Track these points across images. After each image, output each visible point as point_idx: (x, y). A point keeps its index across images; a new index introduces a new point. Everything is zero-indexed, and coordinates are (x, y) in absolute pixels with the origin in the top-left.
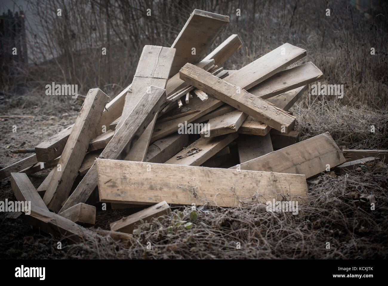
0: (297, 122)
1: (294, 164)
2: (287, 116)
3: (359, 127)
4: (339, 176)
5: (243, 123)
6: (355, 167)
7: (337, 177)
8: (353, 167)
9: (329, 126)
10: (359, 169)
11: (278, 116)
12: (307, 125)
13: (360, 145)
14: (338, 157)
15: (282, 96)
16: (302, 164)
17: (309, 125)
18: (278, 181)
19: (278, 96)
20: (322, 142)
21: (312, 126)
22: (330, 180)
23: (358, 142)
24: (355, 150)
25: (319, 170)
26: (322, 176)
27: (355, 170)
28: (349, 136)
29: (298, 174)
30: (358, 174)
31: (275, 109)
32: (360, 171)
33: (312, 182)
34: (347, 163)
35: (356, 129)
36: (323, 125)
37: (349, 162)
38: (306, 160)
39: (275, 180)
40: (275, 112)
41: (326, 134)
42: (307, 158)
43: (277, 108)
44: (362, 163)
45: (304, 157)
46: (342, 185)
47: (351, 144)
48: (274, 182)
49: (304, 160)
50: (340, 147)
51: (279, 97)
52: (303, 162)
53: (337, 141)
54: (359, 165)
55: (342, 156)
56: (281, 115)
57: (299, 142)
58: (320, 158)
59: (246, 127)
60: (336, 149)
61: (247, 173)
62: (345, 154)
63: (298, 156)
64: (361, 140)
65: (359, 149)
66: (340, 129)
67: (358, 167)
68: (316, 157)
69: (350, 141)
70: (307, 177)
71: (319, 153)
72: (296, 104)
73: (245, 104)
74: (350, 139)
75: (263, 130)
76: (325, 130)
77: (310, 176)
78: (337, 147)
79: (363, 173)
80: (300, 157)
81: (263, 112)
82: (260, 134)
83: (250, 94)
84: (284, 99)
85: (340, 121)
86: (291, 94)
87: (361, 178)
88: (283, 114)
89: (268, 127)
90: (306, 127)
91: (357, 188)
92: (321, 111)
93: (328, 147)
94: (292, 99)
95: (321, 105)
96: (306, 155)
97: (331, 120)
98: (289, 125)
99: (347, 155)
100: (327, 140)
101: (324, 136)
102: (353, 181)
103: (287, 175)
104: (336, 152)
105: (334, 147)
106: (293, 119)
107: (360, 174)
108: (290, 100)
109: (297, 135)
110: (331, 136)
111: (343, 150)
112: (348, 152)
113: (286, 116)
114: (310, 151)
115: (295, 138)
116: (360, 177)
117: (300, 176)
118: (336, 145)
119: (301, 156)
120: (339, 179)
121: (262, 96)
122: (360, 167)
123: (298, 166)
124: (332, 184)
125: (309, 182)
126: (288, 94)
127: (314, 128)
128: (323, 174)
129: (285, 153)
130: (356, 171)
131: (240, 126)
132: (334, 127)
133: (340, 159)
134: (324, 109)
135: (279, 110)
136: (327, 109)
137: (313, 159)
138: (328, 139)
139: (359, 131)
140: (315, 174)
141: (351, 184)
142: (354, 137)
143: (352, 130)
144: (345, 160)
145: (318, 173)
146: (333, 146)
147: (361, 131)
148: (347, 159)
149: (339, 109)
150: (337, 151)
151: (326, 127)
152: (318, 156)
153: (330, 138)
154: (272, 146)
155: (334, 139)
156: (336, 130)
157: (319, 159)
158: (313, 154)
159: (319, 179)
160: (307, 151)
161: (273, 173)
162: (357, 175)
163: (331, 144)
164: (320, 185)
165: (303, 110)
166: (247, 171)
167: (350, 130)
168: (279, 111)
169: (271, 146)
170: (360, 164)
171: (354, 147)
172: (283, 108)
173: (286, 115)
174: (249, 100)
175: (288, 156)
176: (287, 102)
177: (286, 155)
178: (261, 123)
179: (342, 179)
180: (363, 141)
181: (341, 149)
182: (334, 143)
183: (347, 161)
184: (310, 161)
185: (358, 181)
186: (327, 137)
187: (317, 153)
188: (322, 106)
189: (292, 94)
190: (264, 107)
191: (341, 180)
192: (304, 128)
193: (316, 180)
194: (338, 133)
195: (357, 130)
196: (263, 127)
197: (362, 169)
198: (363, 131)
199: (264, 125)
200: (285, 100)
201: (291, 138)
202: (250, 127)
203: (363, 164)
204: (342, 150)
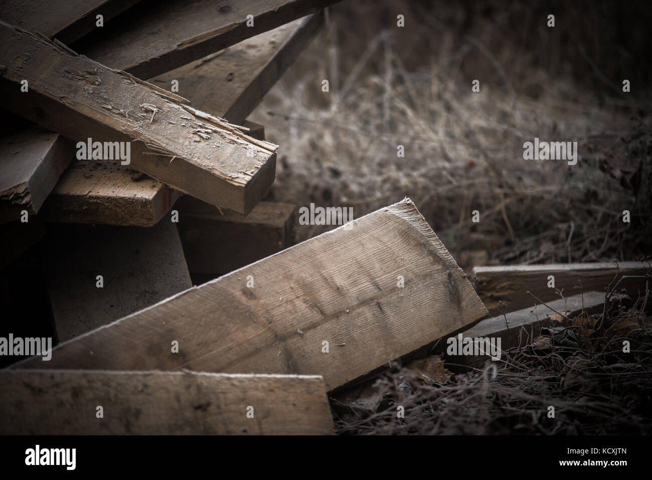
0: (285, 165)
1: (276, 336)
2: (241, 141)
3: (538, 173)
4: (460, 376)
5: (63, 178)
6: (525, 336)
7: (453, 379)
8: (516, 338)
9: (415, 174)
10: (541, 342)
11: (203, 144)
12: (327, 177)
13: (546, 248)
14: (455, 297)
15: (217, 61)
16: (309, 334)
17: (336, 173)
18: (212, 409)
19: (199, 62)
20: (385, 239)
21: (347, 176)
22: (425, 391)
23: (535, 232)
24: (524, 268)
25: (378, 353)
26: (391, 380)
27: (524, 348)
28: (500, 213)
29: (293, 373)
30: (540, 364)
31: (189, 116)
32: (549, 351)
33: (353, 405)
34: (494, 319)
35: (528, 181)
36: (393, 172)
37: (501, 317)
38: (326, 317)
39: (203, 402)
40: (192, 130)
41: (400, 207)
42: (329, 309)
43: (198, 113)
44: (554, 317)
45: (315, 305)
46: (473, 412)
47: (509, 243)
48: (199, 413)
49: (317, 317)
50: (464, 256)
51: (205, 68)
52: (314, 326)
53: (451, 233)
54: (541, 328)
55: (469, 292)
56: (217, 140)
57: (294, 244)
58: (379, 305)
59: (72, 193)
60: (444, 265)
61: (84, 382)
62: (484, 286)
63: (291, 301)
64: (547, 227)
65: (541, 262)
66: (459, 187)
67: (536, 336)
68: (363, 303)
69: (501, 234)
70: (334, 386)
71: (377, 286)
72: (277, 91)
73: (63, 101)
74: (503, 222)
75: (145, 203)
76: (398, 193)
77: (342, 382)
78: (450, 258)
79: (560, 358)
80: (299, 303)
81: (141, 131)
82: (132, 223)
83: (83, 58)
84: (225, 75)
85: (461, 154)
86: (252, 52)
87: (554, 380)
88: (223, 137)
89: (165, 193)
90: (322, 185)
91: (535, 421)
92: (382, 116)
93: (411, 258)
94: (257, 73)
95: (380, 91)
96: (325, 296)
97: (421, 148)
98: (248, 178)
99: (494, 289)
100: (406, 233)
101: (390, 218)
102: (517, 393)
103: (250, 380)
104: (443, 277)
105: (437, 259)
106: (267, 155)
107: (548, 364)
108: (252, 78)
109: (287, 216)
110: (420, 216)
111: (477, 269)
112: (495, 277)
113: (234, 142)
114: (340, 281)
115: (277, 229)
116: (549, 376)
117: (302, 380)
118: (443, 252)
119: (305, 302)
120: (460, 388)
121: (134, 64)
122: (546, 333)
123: (295, 342)
124: (436, 408)
125: (339, 403)
126: (241, 51)
127: (354, 188)
128: (395, 371)
129: (238, 294)
130: (530, 351)
131: (49, 191)
132: (437, 178)
133: (464, 304)
134: (393, 108)
135: (208, 120)
136: (402, 105)
137: (352, 309)
138: (410, 228)
139: (538, 189)
140: (365, 371)
141: (513, 404)
142: (518, 215)
143: (511, 188)
144: (483, 308)
145: (374, 365)
146: (433, 254)
147: (548, 188)
148: (493, 306)
149: (455, 104)
150: (450, 275)
151: (404, 181)
152: (372, 299)
153: (420, 225)
154: (184, 265)
155: (437, 229)
156: (442, 190)
157: (376, 310)
158: (353, 291)
159: (376, 390)
160: (325, 279)
161: (194, 376)
162: (535, 366)
163: (422, 245)
164: (385, 413)
165: (311, 116)
166: (85, 375)
167: (501, 186)
168: (208, 125)
169: (182, 269)
170: (548, 322)
171: (523, 254)
172: (225, 110)
173: (235, 138)
174: (80, 83)
175: (252, 303)
176: (238, 88)
177: (244, 299)
178: (136, 176)
179: (471, 386)
180: (559, 230)
181: (467, 265)
182: (436, 244)
183: (493, 313)
184: (343, 318)
185: (538, 394)
186: (406, 218)
187: (365, 285)
188: (386, 96)
189: (258, 54)
190: (147, 111)
191: (469, 392)
192: (316, 187)
193: (370, 396)
194: (451, 199)
195: (530, 187)
196: (146, 193)
197: (556, 344)
198: (554, 188)
199: (150, 183)
200: (230, 78)
201: (263, 229)
202: (93, 194)
203: (557, 324)
204: (471, 270)
